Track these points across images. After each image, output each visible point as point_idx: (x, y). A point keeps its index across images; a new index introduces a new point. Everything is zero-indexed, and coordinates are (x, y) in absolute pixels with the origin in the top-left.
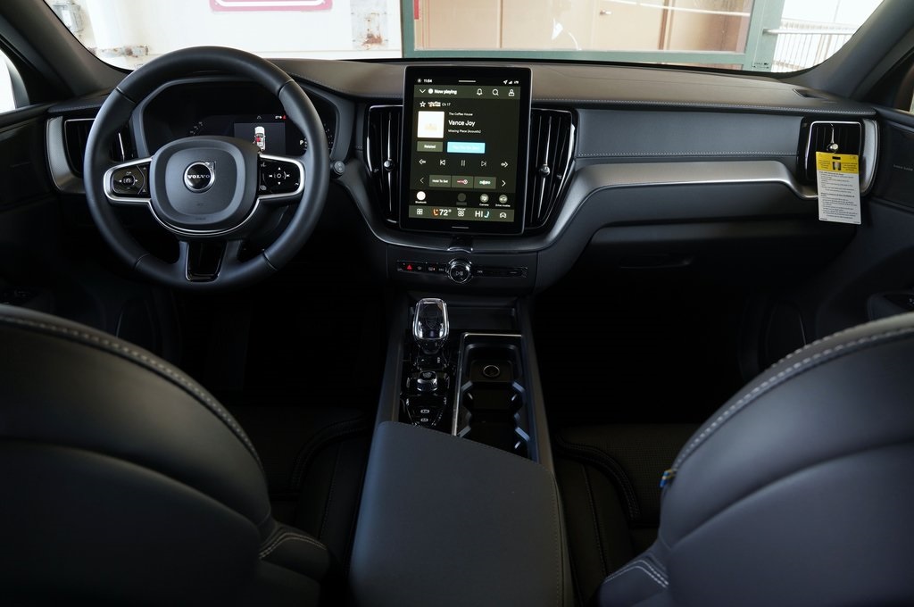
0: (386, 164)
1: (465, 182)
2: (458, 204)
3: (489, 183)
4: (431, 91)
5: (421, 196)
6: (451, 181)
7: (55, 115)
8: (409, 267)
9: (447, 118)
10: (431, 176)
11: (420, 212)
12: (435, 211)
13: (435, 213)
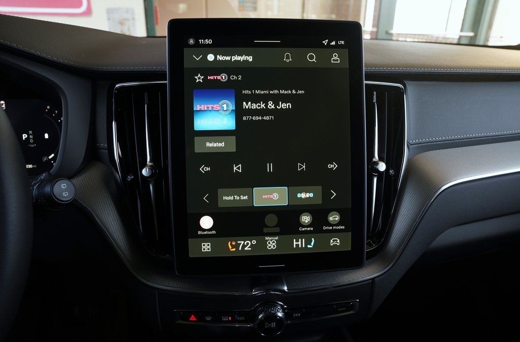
0: (145, 172)
1: (275, 196)
2: (265, 230)
3: (311, 195)
4: (211, 57)
5: (206, 222)
6: (252, 197)
8: (193, 318)
10: (220, 191)
11: (206, 247)
12: (231, 244)
13: (230, 247)
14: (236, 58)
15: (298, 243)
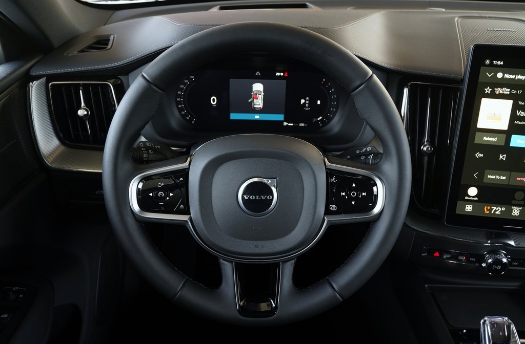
0: (425, 148)
2: (514, 202)
4: (500, 75)
5: (473, 191)
6: (509, 178)
7: (37, 78)
8: (437, 254)
9: (515, 108)
10: (487, 171)
11: (469, 208)
12: (487, 208)
13: (486, 210)
14: (519, 77)
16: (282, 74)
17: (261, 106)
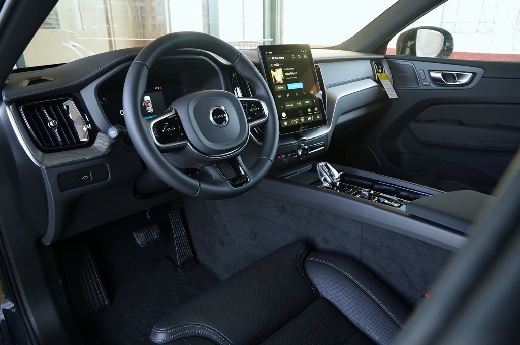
1: (300, 103)
2: (300, 115)
3: (309, 102)
4: (273, 58)
6: (294, 105)
8: (279, 158)
9: (284, 72)
10: (285, 103)
11: (286, 123)
12: (292, 121)
14: (280, 58)
15: (309, 118)
16: (159, 88)
17: (152, 110)
